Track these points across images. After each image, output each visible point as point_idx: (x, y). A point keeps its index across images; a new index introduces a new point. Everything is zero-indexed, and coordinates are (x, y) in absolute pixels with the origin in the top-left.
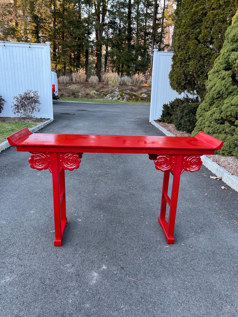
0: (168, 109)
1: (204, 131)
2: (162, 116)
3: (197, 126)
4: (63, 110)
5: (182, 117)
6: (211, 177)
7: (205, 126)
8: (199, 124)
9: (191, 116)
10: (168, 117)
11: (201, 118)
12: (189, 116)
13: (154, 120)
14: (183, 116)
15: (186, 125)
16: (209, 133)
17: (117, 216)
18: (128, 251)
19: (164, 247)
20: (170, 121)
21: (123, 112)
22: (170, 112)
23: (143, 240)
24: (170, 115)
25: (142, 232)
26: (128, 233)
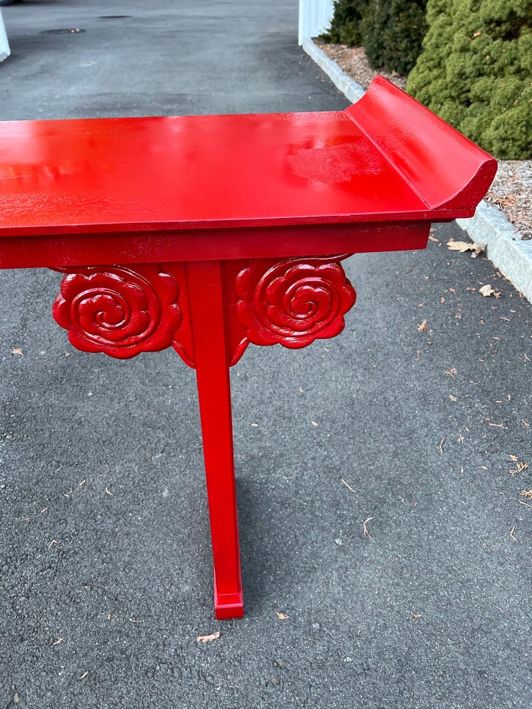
1: (447, 67)
2: (332, 23)
3: (428, 51)
4: (59, 20)
5: (385, 22)
6: (454, 245)
7: (451, 48)
8: (433, 41)
9: (415, 16)
10: (350, 25)
11: (442, 18)
12: (409, 16)
13: (313, 39)
14: (388, 17)
15: (398, 50)
16: (464, 74)
17: (58, 462)
18: (28, 680)
19: (199, 639)
20: (356, 38)
21: (234, 17)
22: (357, 5)
23: (120, 598)
24: (355, 19)
25: (129, 553)
26: (70, 560)
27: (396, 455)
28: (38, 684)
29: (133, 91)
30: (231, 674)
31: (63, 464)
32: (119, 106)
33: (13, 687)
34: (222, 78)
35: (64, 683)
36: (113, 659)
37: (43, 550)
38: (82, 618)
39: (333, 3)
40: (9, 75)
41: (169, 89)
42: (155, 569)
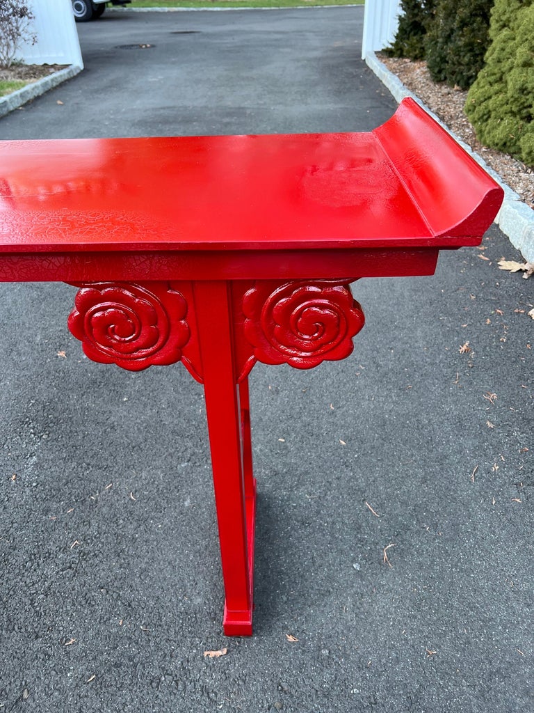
0: (416, 11)
1: (509, 81)
2: (397, 37)
3: (489, 66)
4: (132, 35)
5: (449, 36)
6: (505, 265)
7: (513, 63)
8: (495, 55)
9: (479, 30)
10: (414, 39)
11: (505, 32)
12: (473, 30)
13: (376, 53)
14: (452, 31)
15: (460, 64)
16: (526, 89)
17: (88, 464)
18: (38, 678)
19: (206, 653)
20: (420, 52)
21: (301, 32)
22: (422, 20)
23: (133, 604)
24: (420, 33)
25: (146, 560)
26: (90, 562)
27: (424, 481)
28: (47, 682)
29: (195, 104)
30: (235, 693)
31: (92, 467)
32: (180, 119)
33: (24, 683)
34: (282, 92)
35: (72, 684)
36: (121, 665)
37: (65, 550)
38: (95, 620)
39: (398, 18)
40: (81, 89)
41: (230, 102)
42: (170, 578)
